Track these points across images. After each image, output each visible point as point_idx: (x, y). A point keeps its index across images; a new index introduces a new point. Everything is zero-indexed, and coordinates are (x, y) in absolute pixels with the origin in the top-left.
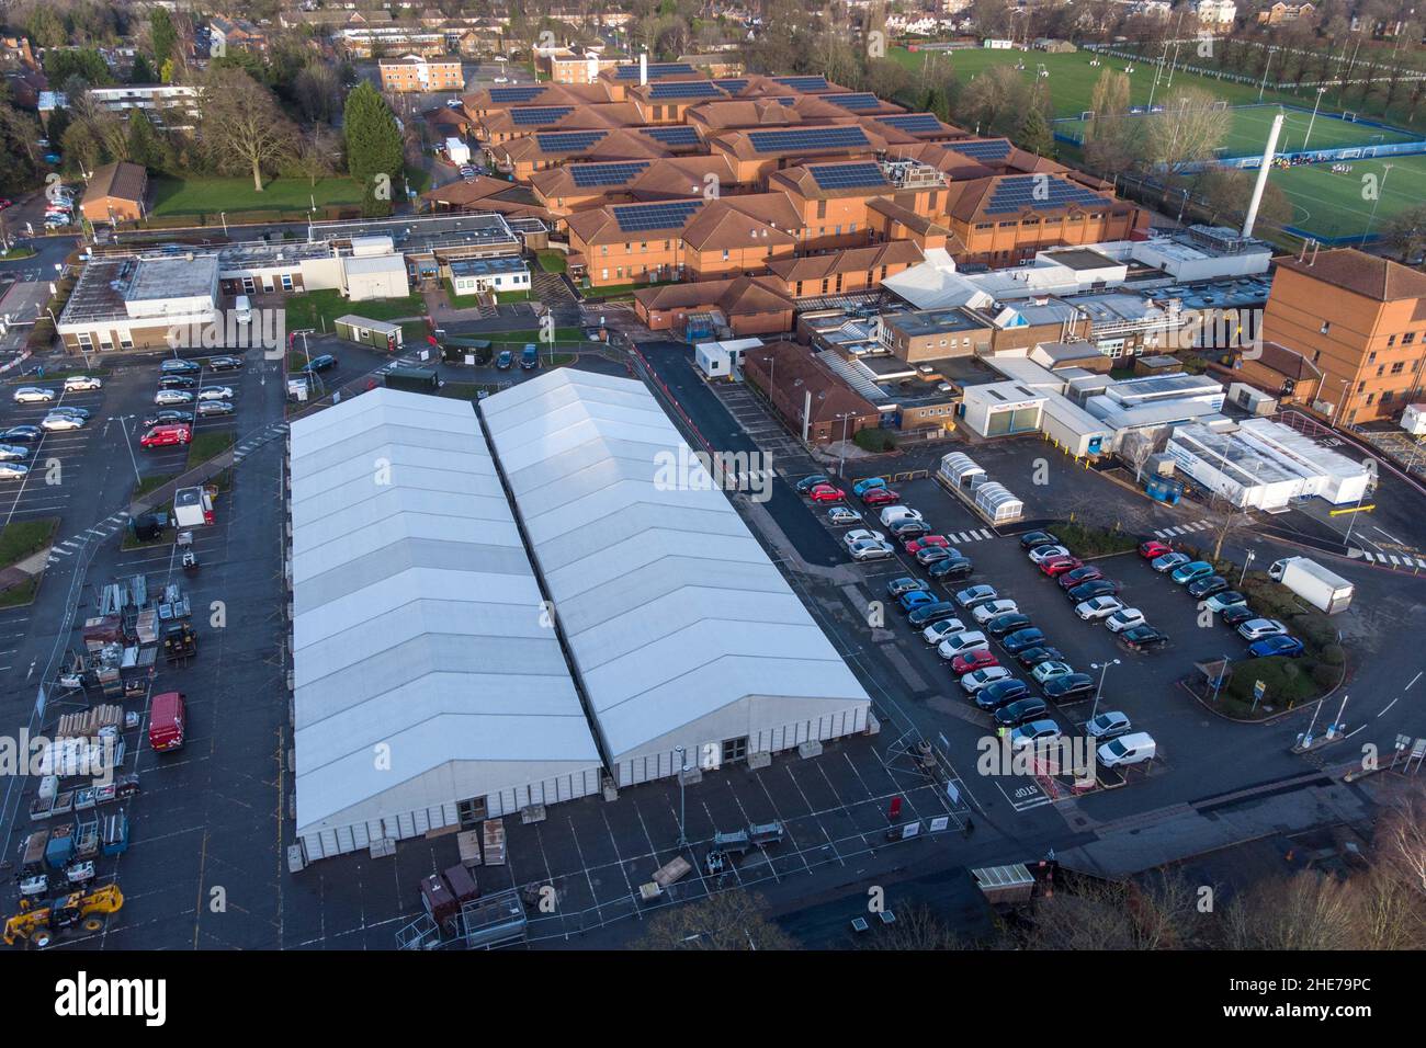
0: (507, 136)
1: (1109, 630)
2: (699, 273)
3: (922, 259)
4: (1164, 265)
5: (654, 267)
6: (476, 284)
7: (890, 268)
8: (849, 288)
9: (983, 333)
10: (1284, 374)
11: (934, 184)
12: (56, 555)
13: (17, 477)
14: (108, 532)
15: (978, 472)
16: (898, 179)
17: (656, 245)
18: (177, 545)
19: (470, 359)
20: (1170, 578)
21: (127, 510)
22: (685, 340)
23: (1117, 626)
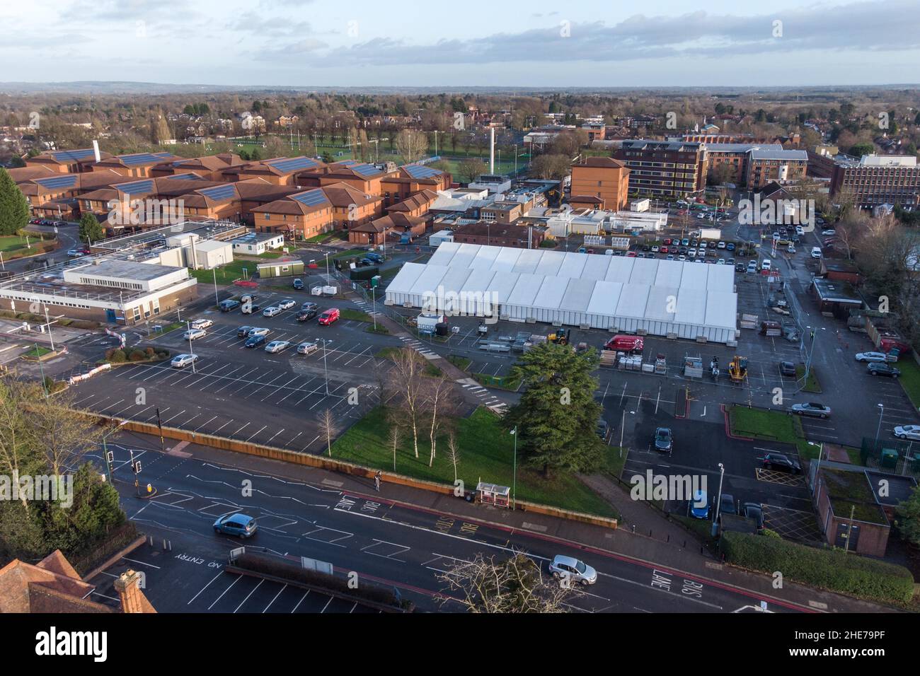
1: (702, 256)
3: (438, 196)
5: (324, 224)
6: (264, 246)
7: (431, 201)
8: (424, 212)
9: (519, 207)
10: (594, 203)
11: (395, 170)
12: (428, 353)
13: (316, 348)
14: (417, 342)
15: (601, 238)
16: (380, 169)
17: (324, 211)
18: (456, 333)
19: (353, 265)
20: (683, 245)
21: (400, 337)
22: (402, 243)
23: (703, 253)
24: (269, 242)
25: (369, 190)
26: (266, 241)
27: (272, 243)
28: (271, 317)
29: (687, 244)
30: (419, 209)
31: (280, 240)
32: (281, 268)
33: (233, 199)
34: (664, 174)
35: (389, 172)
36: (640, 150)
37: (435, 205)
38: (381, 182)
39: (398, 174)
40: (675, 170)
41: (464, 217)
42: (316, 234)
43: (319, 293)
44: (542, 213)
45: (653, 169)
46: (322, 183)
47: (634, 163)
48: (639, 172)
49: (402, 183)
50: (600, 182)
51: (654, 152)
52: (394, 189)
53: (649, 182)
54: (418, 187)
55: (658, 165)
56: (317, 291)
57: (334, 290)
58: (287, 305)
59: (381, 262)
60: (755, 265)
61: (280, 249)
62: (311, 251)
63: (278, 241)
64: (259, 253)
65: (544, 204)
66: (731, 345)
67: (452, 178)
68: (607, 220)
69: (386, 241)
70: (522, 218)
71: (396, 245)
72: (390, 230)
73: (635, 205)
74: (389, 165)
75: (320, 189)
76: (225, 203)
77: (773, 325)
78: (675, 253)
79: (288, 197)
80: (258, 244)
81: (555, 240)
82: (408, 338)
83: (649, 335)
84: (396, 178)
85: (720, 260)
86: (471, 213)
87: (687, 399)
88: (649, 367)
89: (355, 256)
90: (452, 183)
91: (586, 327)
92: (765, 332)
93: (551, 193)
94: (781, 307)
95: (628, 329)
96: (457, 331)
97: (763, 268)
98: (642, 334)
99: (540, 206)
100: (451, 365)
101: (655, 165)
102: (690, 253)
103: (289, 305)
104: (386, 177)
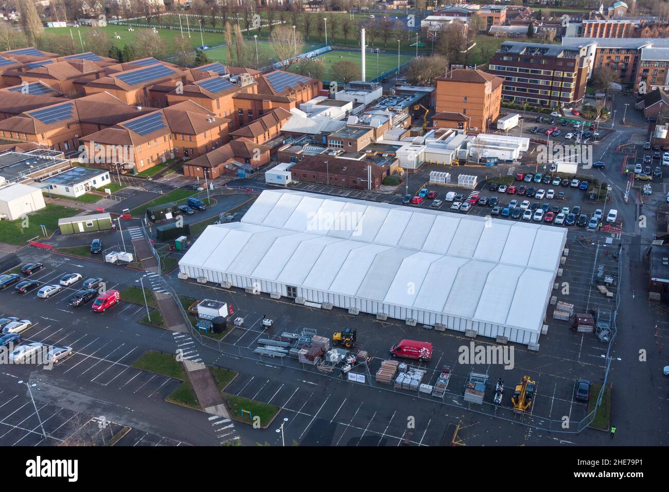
1: (550, 199)
2: (197, 148)
3: (290, 115)
4: (356, 100)
6: (84, 187)
7: (282, 122)
8: (272, 136)
9: (372, 132)
10: (458, 121)
11: (251, 82)
12: (194, 359)
13: (71, 353)
14: (190, 341)
15: (447, 174)
16: (234, 82)
17: (160, 140)
18: (238, 326)
19: (169, 216)
20: (535, 182)
21: (174, 332)
22: (239, 178)
23: (552, 196)
24: (90, 182)
25: (219, 108)
26: (86, 182)
27: (95, 182)
28: (46, 298)
29: (539, 181)
30: (267, 133)
31: (105, 178)
32: (84, 224)
33: (69, 121)
34: (541, 82)
35: (243, 86)
36: (518, 55)
37: (288, 126)
38: (233, 98)
39: (256, 87)
40: (553, 78)
41: (312, 144)
42: (152, 165)
43: (113, 260)
44: (397, 137)
45: (529, 76)
47: (512, 69)
48: (516, 79)
49: (255, 100)
50: (466, 98)
51: (532, 57)
52: (247, 105)
53: (525, 90)
54: (271, 105)
55: (536, 72)
56: (112, 258)
57: (129, 257)
58: (67, 282)
59: (202, 210)
60: (600, 216)
61: (101, 190)
62: (136, 191)
63: (103, 179)
64: (77, 195)
65: (405, 123)
66: (532, 349)
67: (321, 84)
68: (464, 146)
69: (223, 175)
70: (374, 145)
71: (231, 181)
72: (228, 161)
73: (502, 123)
74: (243, 77)
75: (161, 111)
76: (58, 127)
77: (586, 320)
78: (522, 195)
79: (120, 124)
80: (76, 186)
81: (402, 174)
82: (182, 334)
83: (448, 330)
84: (251, 93)
85: (564, 208)
86: (320, 139)
87: (453, 442)
88: (427, 388)
89: (173, 204)
90: (321, 90)
91: (383, 317)
92: (576, 327)
93: (417, 108)
94: (607, 285)
95: (427, 322)
96: (240, 323)
97: (607, 220)
98: (440, 330)
99: (399, 125)
100: (211, 381)
101: (532, 71)
102: (537, 195)
103: (71, 281)
104: (240, 92)
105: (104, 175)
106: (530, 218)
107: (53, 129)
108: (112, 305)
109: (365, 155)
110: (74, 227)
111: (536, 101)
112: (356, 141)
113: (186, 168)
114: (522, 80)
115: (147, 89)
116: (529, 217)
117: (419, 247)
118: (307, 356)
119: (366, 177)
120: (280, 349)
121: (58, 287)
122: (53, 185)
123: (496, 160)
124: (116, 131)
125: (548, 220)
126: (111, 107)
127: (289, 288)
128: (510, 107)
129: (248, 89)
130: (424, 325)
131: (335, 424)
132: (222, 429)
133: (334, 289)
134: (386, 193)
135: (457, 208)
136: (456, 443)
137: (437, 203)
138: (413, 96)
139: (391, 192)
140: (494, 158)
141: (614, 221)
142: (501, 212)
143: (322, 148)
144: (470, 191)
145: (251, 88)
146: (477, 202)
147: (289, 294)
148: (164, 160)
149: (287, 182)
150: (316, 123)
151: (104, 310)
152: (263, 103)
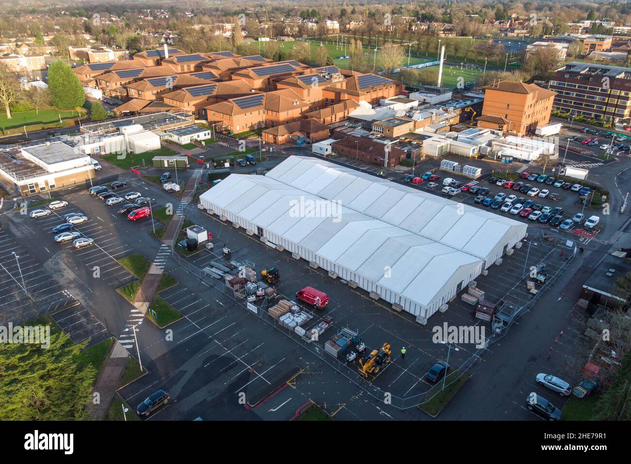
0: (119, 84)
1: (541, 198)
2: (279, 122)
3: (359, 105)
4: (425, 100)
5: (255, 123)
6: (189, 138)
7: (350, 110)
8: (338, 119)
9: (412, 123)
10: (499, 124)
11: (341, 80)
12: (159, 265)
13: (91, 243)
14: (169, 252)
15: (456, 164)
16: (328, 79)
17: (255, 113)
18: (208, 249)
19: (227, 165)
20: (537, 182)
21: (164, 244)
22: (297, 146)
23: (544, 195)
24: (195, 136)
25: (309, 95)
26: (192, 135)
27: (198, 136)
28: (110, 205)
29: (542, 181)
30: (334, 116)
31: (207, 134)
32: (168, 161)
33: (210, 95)
34: (598, 98)
35: (333, 82)
36: (578, 73)
37: (354, 113)
38: (323, 90)
39: (344, 84)
40: (609, 96)
41: (364, 128)
43: (167, 188)
44: (435, 130)
46: (278, 88)
47: (571, 86)
48: (574, 94)
49: (339, 93)
50: (508, 105)
51: (590, 77)
52: (331, 96)
53: (581, 104)
54: (346, 97)
55: (594, 89)
56: (168, 186)
57: (177, 188)
58: (130, 197)
59: (253, 164)
60: (578, 220)
61: (200, 142)
62: (222, 146)
63: (205, 135)
64: (183, 143)
65: (451, 120)
66: (419, 322)
67: (404, 86)
68: (490, 144)
69: (288, 143)
70: (412, 134)
71: (290, 148)
72: (294, 134)
73: (539, 129)
74: (334, 75)
75: (265, 94)
76: (200, 99)
77: (485, 308)
78: (516, 190)
79: (231, 100)
80: (183, 137)
81: (422, 159)
82: (168, 246)
83: (358, 288)
84: (340, 87)
85: (545, 207)
86: (368, 125)
87: (287, 382)
88: (301, 331)
89: (232, 157)
90: (402, 91)
91: (314, 265)
92: (474, 314)
93: (467, 110)
94: (539, 282)
95: (344, 278)
96: (209, 247)
97: (585, 225)
98: (352, 286)
99: (444, 122)
100: (156, 284)
101: (590, 88)
102: (530, 192)
103: (132, 197)
104: (329, 86)
105: (206, 132)
106: (506, 211)
107: (196, 100)
108: (143, 217)
109: (398, 140)
110: (162, 162)
111: (590, 114)
112: (393, 129)
113: (263, 134)
114: (580, 95)
115: (271, 79)
116: (506, 209)
117: (379, 217)
118: (230, 281)
119: (384, 157)
120: (220, 273)
121: (121, 199)
122: (172, 135)
123: (511, 158)
124: (227, 104)
125: (523, 215)
126: (238, 88)
127: (259, 228)
128: (564, 118)
129: (337, 84)
130: (342, 279)
131: (211, 340)
132: (134, 320)
133: (286, 236)
134: (397, 172)
135: (447, 192)
136: (290, 384)
137: (431, 185)
138: (472, 101)
139: (402, 172)
140: (510, 157)
141: (591, 227)
142: (482, 201)
143: (368, 132)
144: (471, 180)
145: (340, 84)
146: (468, 190)
147: (259, 233)
148: (256, 127)
149: (326, 153)
150: (375, 113)
151: (135, 220)
152: (341, 94)
